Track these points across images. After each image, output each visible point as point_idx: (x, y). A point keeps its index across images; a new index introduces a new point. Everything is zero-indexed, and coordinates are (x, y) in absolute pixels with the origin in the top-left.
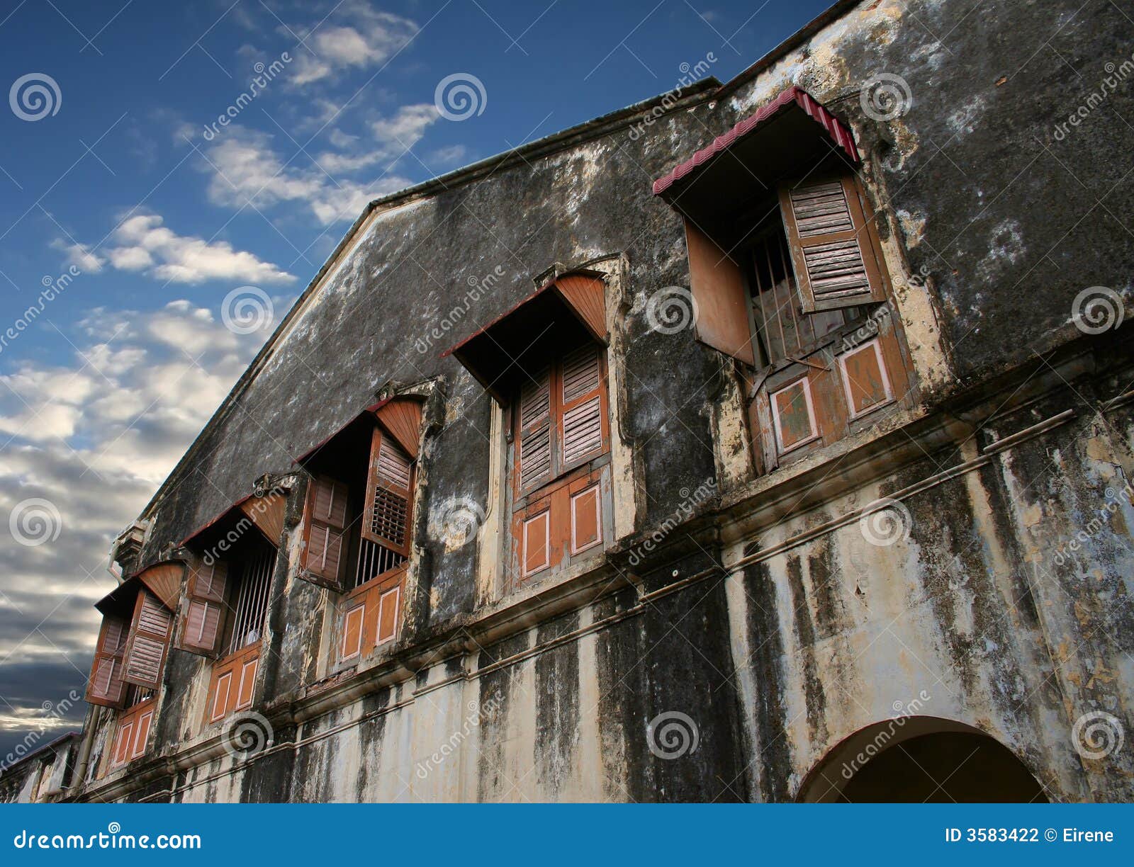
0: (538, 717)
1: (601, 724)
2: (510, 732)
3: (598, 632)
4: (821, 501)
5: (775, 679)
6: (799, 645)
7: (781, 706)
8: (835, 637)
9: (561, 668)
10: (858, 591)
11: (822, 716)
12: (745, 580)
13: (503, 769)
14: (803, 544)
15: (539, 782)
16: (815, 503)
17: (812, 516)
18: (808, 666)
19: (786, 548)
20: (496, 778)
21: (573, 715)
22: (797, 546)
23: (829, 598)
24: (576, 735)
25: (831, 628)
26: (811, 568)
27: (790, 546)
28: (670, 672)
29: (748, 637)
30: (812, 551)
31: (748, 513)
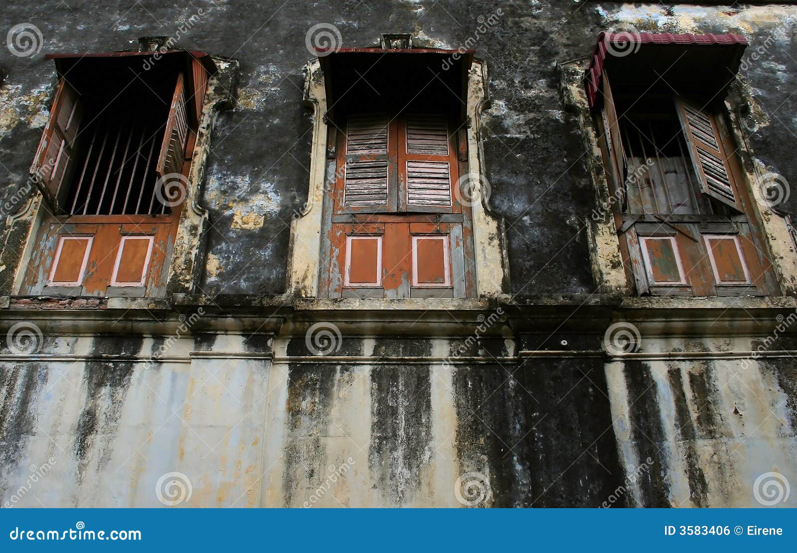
0: (374, 424)
1: (460, 451)
2: (332, 429)
3: (455, 365)
4: (701, 334)
5: (658, 459)
6: (680, 437)
7: (664, 481)
8: (714, 440)
9: (406, 385)
10: (736, 412)
11: (705, 499)
12: (626, 370)
13: (324, 463)
14: (684, 360)
15: (375, 487)
16: (695, 334)
17: (692, 342)
18: (690, 456)
19: (668, 358)
20: (313, 471)
21: (423, 434)
22: (679, 360)
23: (708, 409)
24: (428, 454)
25: (710, 432)
26: (691, 381)
27: (672, 358)
28: (553, 424)
29: (630, 417)
30: (692, 369)
31: (641, 320)
